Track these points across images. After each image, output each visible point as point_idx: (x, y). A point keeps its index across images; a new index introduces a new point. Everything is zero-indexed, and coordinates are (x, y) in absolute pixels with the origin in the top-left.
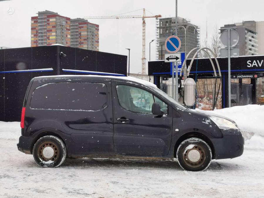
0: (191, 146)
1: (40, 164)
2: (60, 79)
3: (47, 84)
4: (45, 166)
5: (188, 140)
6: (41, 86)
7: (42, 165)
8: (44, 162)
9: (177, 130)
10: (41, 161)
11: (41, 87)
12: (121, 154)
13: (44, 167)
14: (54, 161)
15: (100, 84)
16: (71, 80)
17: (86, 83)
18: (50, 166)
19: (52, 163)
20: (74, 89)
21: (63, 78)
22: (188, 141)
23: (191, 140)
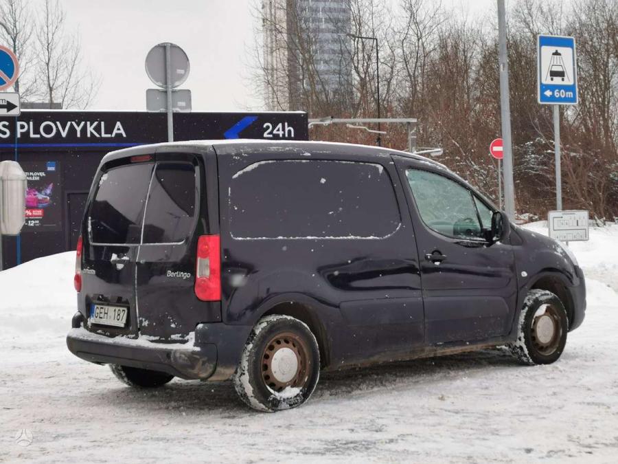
0: (542, 310)
1: (270, 401)
2: (281, 149)
3: (255, 165)
4: (284, 405)
5: (537, 295)
6: (245, 170)
7: (275, 406)
8: (278, 395)
9: (524, 274)
10: (272, 394)
11: (244, 173)
12: (436, 345)
13: (279, 408)
14: (301, 388)
15: (373, 165)
16: (309, 154)
17: (344, 162)
18: (293, 404)
19: (298, 395)
20: (325, 180)
21: (287, 149)
22: (537, 298)
23: (542, 295)
